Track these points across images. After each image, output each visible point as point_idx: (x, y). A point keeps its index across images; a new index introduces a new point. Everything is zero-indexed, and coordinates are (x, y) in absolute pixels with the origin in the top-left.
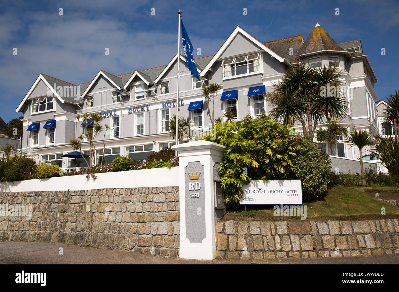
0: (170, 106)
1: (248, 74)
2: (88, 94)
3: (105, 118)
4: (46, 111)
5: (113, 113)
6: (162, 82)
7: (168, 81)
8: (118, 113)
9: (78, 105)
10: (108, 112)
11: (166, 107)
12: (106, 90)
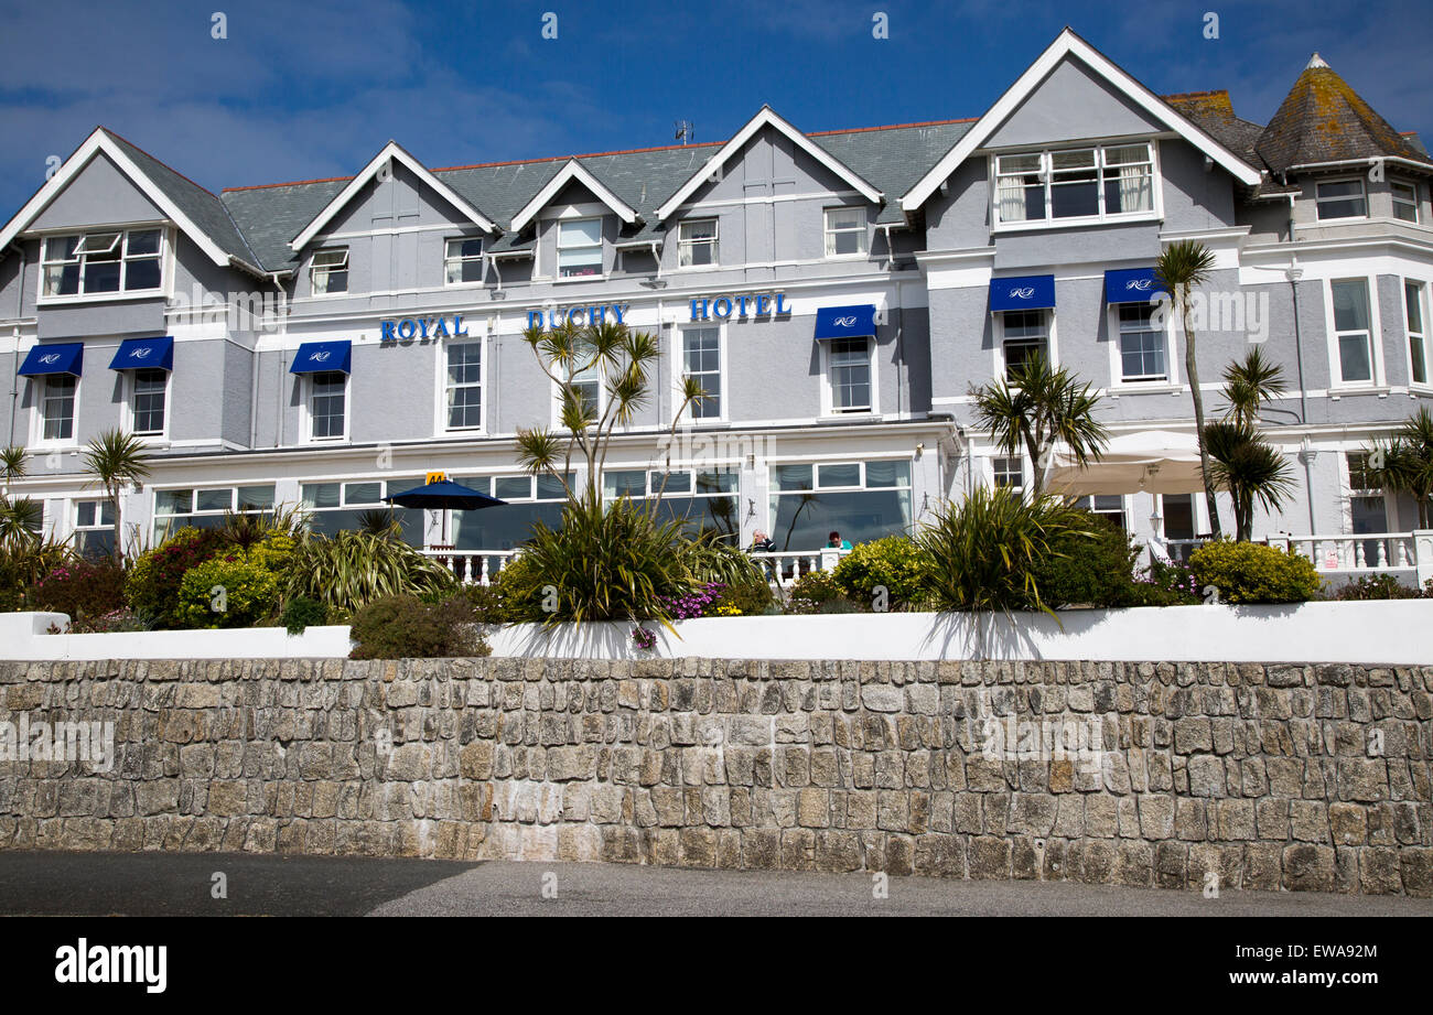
0: (727, 318)
1: (1103, 218)
2: (323, 238)
3: (407, 342)
4: (122, 294)
5: (450, 327)
6: (688, 215)
7: (717, 217)
8: (475, 329)
9: (276, 281)
10: (425, 321)
11: (705, 318)
12: (416, 229)
